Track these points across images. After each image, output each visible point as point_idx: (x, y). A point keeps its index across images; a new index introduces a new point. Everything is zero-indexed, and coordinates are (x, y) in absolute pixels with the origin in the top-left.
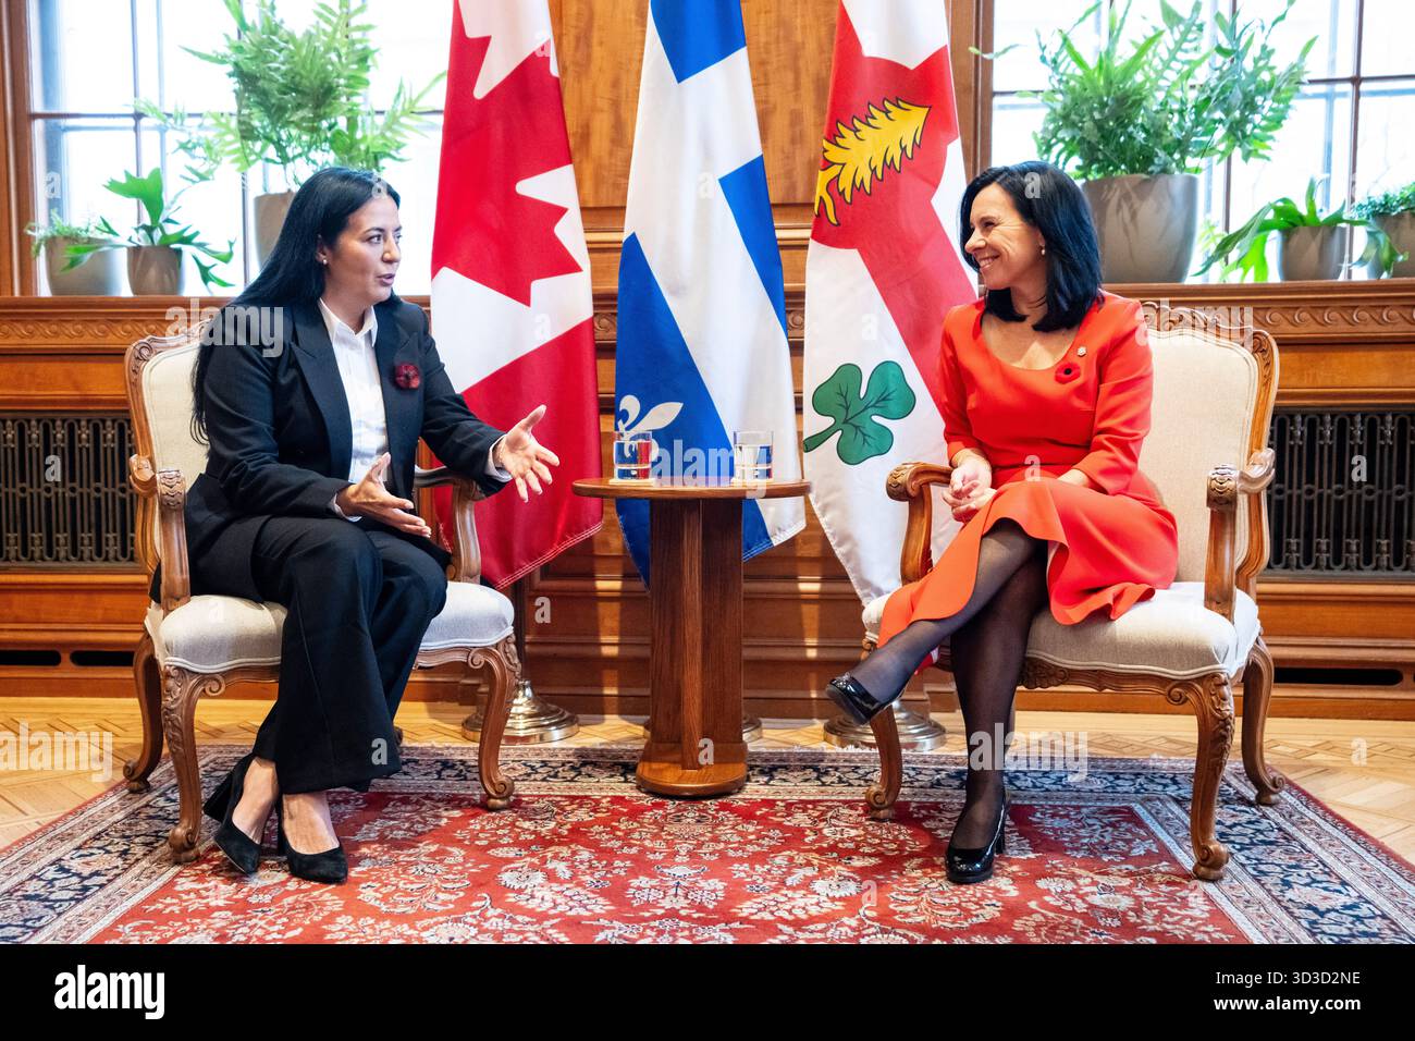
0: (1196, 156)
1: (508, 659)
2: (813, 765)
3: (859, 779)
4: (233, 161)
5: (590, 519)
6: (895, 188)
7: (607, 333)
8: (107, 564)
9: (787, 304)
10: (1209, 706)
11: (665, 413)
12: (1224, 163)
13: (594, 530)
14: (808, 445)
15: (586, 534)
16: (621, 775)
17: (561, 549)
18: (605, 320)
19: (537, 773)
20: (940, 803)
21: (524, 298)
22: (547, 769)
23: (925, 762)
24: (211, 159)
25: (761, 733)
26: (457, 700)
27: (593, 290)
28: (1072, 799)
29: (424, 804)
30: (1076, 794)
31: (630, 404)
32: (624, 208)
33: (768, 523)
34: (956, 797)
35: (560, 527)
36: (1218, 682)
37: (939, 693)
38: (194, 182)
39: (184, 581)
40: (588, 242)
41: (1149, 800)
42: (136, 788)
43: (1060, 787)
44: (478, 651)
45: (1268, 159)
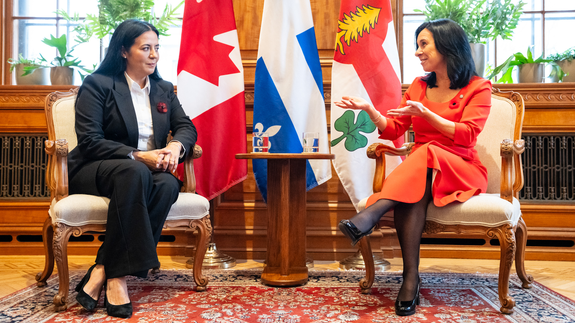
0: (483, 37)
1: (207, 225)
2: (336, 276)
3: (355, 280)
4: (97, 34)
5: (242, 174)
6: (367, 40)
7: (250, 99)
8: (35, 198)
9: (324, 89)
10: (505, 238)
11: (274, 130)
12: (494, 41)
13: (243, 179)
14: (332, 144)
15: (240, 180)
16: (255, 279)
17: (230, 186)
18: (249, 95)
19: (218, 279)
20: (390, 288)
21: (216, 83)
22: (222, 277)
23: (383, 274)
24: (88, 34)
25: (313, 265)
26: (184, 255)
27: (245, 83)
28: (446, 286)
29: (169, 290)
30: (446, 285)
31: (259, 126)
32: (257, 50)
33: (316, 175)
34: (397, 286)
35: (229, 177)
36: (508, 228)
37: (387, 250)
38: (80, 42)
39: (66, 188)
40: (243, 64)
41: (478, 287)
42: (41, 285)
43: (440, 283)
44: (193, 222)
45: (511, 40)
